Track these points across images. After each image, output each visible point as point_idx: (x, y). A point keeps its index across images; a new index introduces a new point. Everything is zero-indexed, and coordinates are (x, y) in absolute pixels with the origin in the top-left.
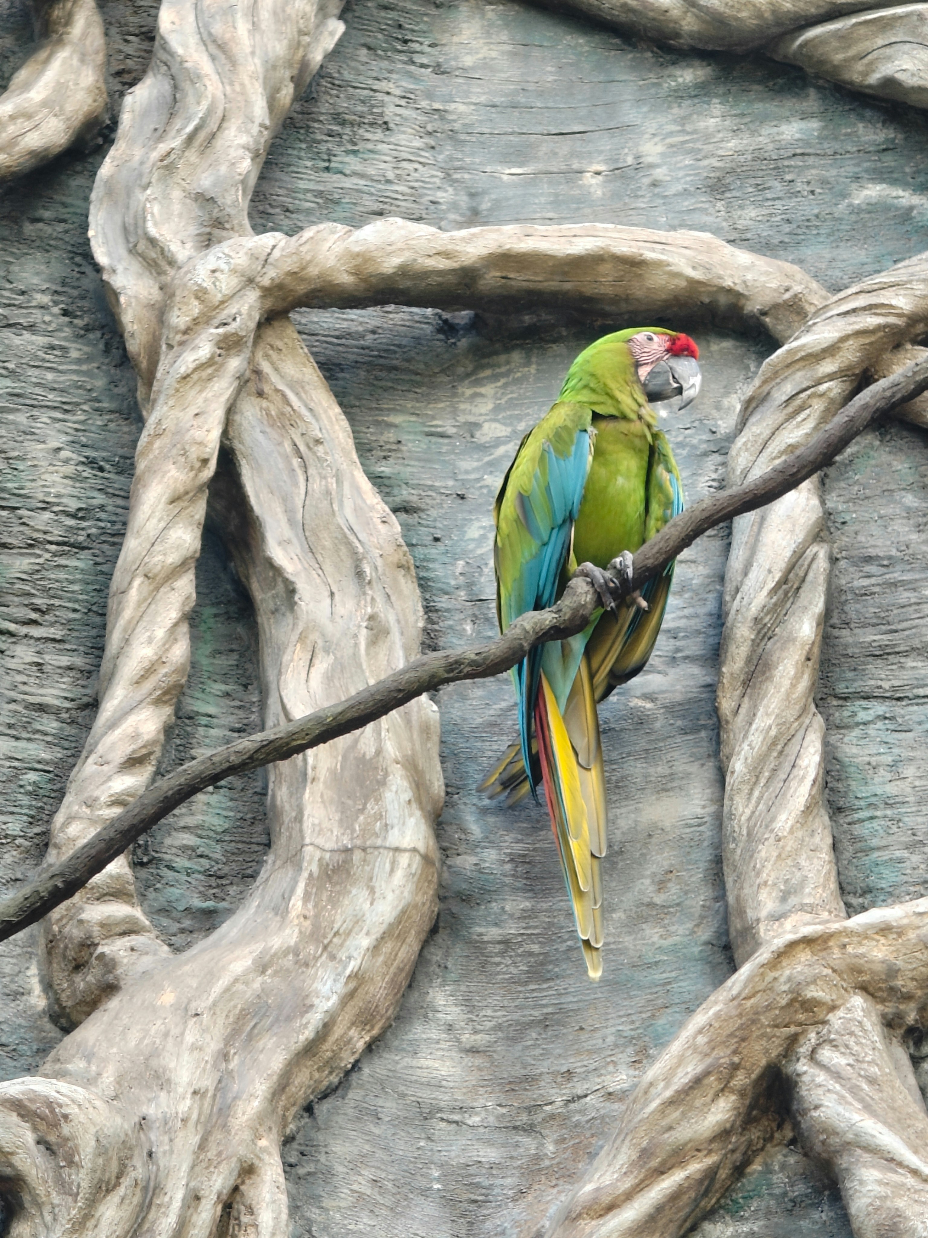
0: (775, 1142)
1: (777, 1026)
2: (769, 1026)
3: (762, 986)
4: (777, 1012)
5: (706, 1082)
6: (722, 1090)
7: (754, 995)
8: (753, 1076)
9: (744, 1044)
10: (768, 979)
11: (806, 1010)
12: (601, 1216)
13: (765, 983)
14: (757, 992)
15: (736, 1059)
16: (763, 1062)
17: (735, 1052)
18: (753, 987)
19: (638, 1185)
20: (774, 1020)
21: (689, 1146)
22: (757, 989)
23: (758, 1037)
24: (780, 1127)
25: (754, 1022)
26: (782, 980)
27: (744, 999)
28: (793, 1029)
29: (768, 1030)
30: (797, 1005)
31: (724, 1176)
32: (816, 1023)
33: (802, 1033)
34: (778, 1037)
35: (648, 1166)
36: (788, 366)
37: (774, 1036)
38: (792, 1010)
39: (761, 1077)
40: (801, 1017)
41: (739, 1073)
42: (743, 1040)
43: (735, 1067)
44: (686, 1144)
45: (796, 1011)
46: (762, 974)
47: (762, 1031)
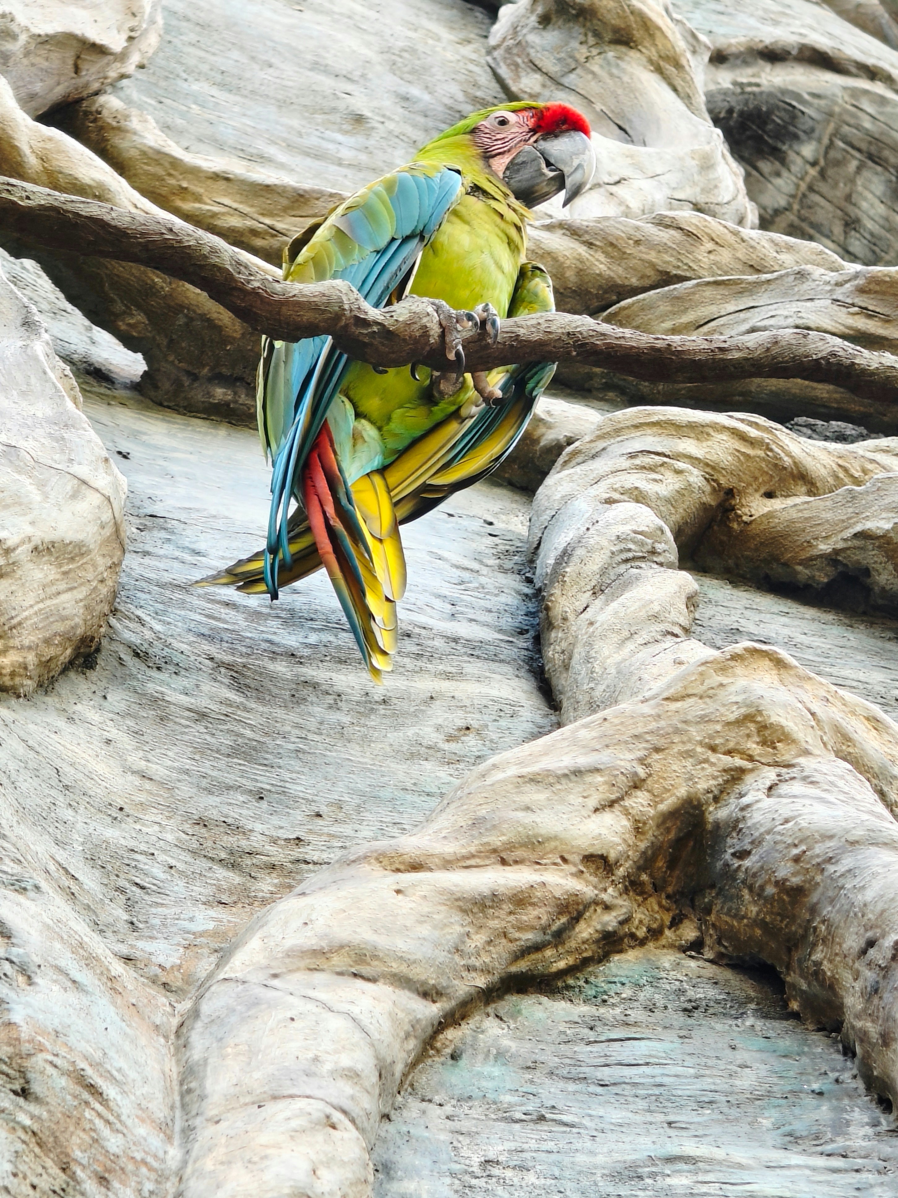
0: (663, 942)
1: (713, 749)
2: (701, 743)
3: (700, 689)
4: (718, 727)
5: (589, 778)
6: (611, 804)
7: (682, 698)
8: (663, 807)
9: (656, 756)
10: (708, 683)
11: (764, 743)
12: (398, 870)
13: (704, 688)
14: (689, 696)
15: (642, 772)
16: (682, 792)
17: (641, 761)
18: (685, 688)
19: (465, 858)
20: (711, 737)
21: (553, 844)
22: (690, 691)
23: (680, 753)
24: (675, 923)
25: (677, 731)
26: (732, 689)
27: (667, 699)
28: (738, 762)
29: (699, 749)
30: (752, 727)
31: (585, 935)
32: (776, 764)
33: (752, 770)
34: (713, 764)
35: (485, 840)
36: (636, 427)
37: (706, 761)
38: (743, 731)
39: (673, 814)
40: (753, 747)
41: (639, 793)
42: (657, 750)
43: (637, 784)
44: (549, 839)
45: (748, 736)
46: (701, 674)
47: (689, 747)
